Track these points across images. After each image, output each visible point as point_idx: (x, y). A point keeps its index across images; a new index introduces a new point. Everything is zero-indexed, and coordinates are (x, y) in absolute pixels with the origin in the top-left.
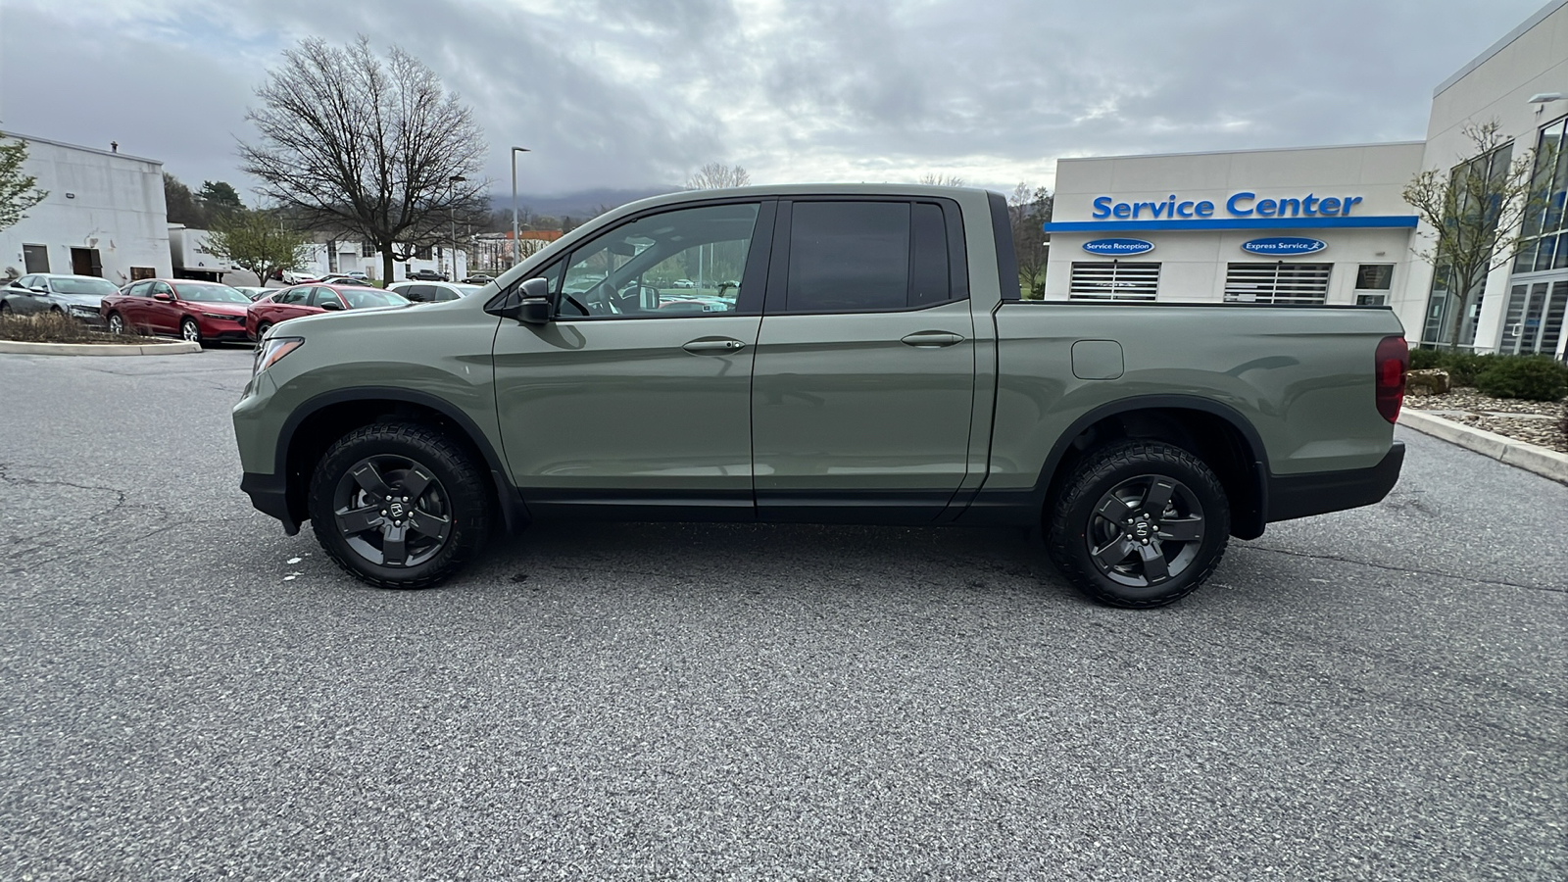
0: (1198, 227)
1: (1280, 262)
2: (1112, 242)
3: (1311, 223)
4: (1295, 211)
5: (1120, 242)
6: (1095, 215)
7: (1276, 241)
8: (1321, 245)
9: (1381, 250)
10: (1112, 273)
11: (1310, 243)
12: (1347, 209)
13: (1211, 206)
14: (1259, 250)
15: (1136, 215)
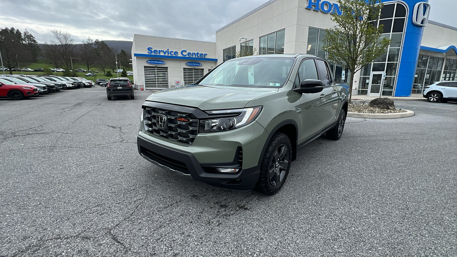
0: (174, 58)
1: (194, 68)
2: (155, 61)
3: (198, 59)
4: (195, 56)
5: (157, 61)
6: (148, 52)
7: (193, 63)
8: (201, 65)
9: (212, 66)
10: (155, 70)
11: (199, 64)
12: (205, 57)
13: (177, 53)
14: (190, 65)
15: (159, 53)
